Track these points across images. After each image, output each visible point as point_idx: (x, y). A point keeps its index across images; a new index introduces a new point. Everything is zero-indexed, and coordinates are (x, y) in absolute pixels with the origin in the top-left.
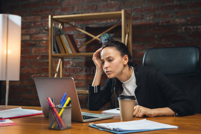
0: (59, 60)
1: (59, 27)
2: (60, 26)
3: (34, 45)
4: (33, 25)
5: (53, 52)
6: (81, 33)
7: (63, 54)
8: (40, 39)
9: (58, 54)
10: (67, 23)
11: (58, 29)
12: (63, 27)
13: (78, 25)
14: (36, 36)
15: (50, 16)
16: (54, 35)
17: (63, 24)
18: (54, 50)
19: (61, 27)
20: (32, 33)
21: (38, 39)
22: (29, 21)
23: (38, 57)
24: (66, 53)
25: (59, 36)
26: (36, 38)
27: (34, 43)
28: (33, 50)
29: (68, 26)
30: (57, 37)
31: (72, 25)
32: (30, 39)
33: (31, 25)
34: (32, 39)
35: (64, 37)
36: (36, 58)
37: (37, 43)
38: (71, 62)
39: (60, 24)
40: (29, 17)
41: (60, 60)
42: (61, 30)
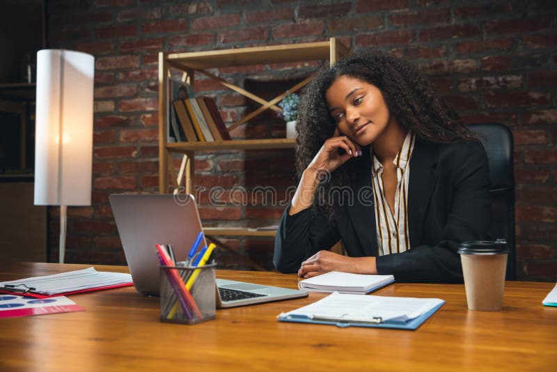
0: (183, 157)
1: (183, 80)
2: (185, 78)
3: (124, 124)
4: (121, 76)
5: (169, 140)
6: (234, 95)
7: (191, 143)
8: (138, 109)
9: (180, 144)
10: (201, 71)
11: (180, 86)
12: (192, 80)
13: (227, 77)
14: (128, 102)
15: (161, 55)
16: (172, 99)
17: (191, 73)
18: (172, 134)
19: (188, 82)
20: (120, 95)
21: (133, 110)
22: (113, 67)
23: (134, 151)
24: (198, 140)
25: (183, 100)
26: (130, 107)
27: (125, 118)
28: (123, 134)
29: (204, 77)
30: (179, 104)
31: (212, 76)
32: (116, 109)
33: (117, 77)
34: (120, 110)
35: (193, 104)
36: (131, 153)
37: (132, 118)
38: (211, 163)
39: (185, 74)
40: (112, 59)
41: (185, 157)
42: (187, 88)
